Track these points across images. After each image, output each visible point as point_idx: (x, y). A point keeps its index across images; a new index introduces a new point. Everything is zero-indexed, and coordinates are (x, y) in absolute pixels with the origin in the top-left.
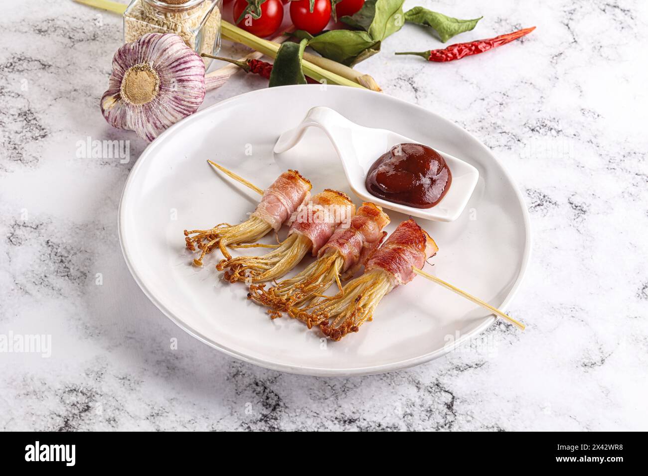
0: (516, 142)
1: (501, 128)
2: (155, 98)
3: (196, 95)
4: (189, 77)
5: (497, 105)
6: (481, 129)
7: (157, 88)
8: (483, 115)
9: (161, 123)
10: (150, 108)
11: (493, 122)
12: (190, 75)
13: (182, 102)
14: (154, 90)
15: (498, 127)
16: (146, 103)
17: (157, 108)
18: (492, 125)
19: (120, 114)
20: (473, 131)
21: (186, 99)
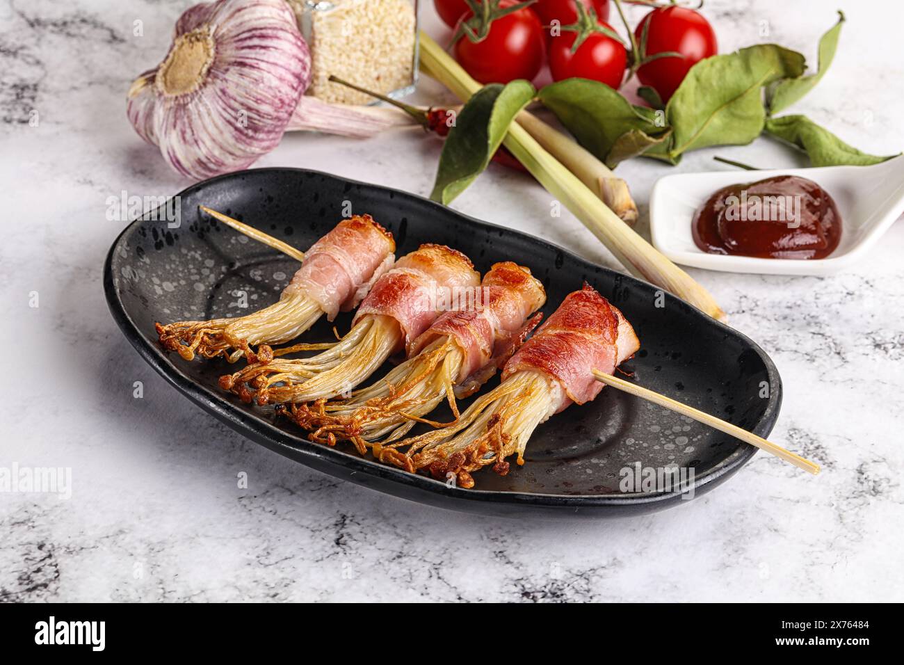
0: (832, 353)
1: (820, 327)
2: (197, 88)
3: (259, 97)
4: (259, 62)
5: (842, 292)
6: (781, 318)
7: (204, 70)
8: (803, 301)
9: (193, 134)
10: (185, 105)
11: (812, 314)
12: (262, 61)
13: (232, 102)
14: (200, 74)
15: (816, 323)
16: (182, 93)
17: (196, 105)
18: (807, 317)
19: (145, 108)
20: (764, 317)
21: (239, 98)
